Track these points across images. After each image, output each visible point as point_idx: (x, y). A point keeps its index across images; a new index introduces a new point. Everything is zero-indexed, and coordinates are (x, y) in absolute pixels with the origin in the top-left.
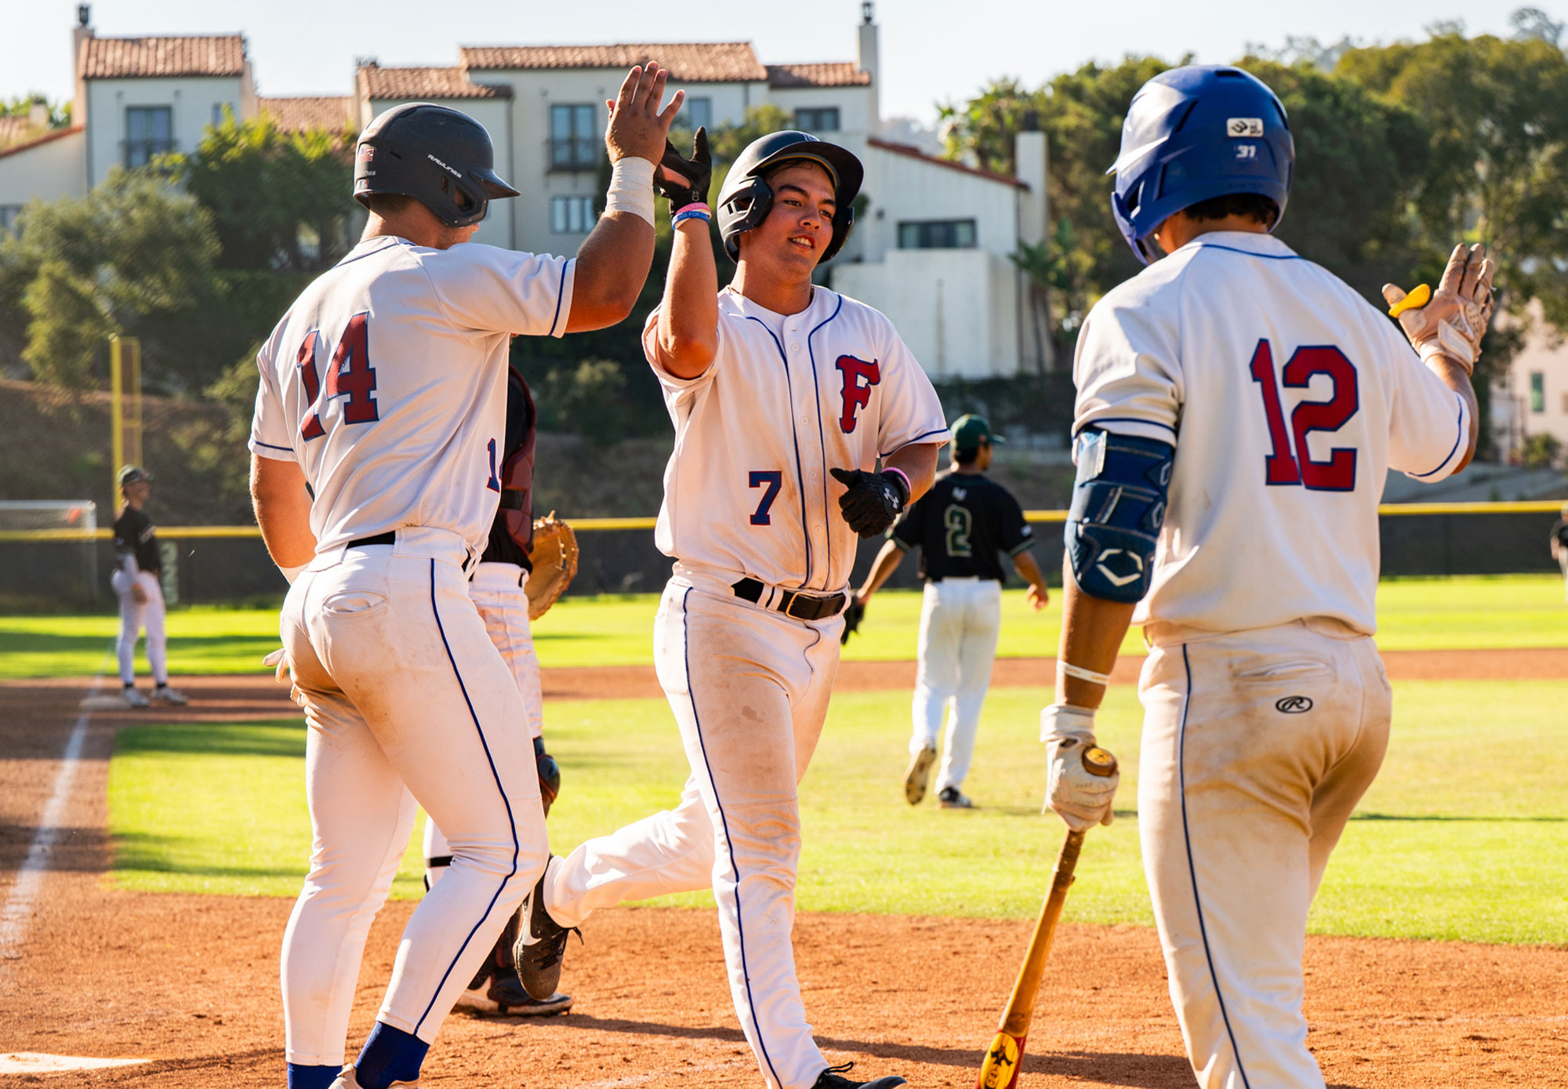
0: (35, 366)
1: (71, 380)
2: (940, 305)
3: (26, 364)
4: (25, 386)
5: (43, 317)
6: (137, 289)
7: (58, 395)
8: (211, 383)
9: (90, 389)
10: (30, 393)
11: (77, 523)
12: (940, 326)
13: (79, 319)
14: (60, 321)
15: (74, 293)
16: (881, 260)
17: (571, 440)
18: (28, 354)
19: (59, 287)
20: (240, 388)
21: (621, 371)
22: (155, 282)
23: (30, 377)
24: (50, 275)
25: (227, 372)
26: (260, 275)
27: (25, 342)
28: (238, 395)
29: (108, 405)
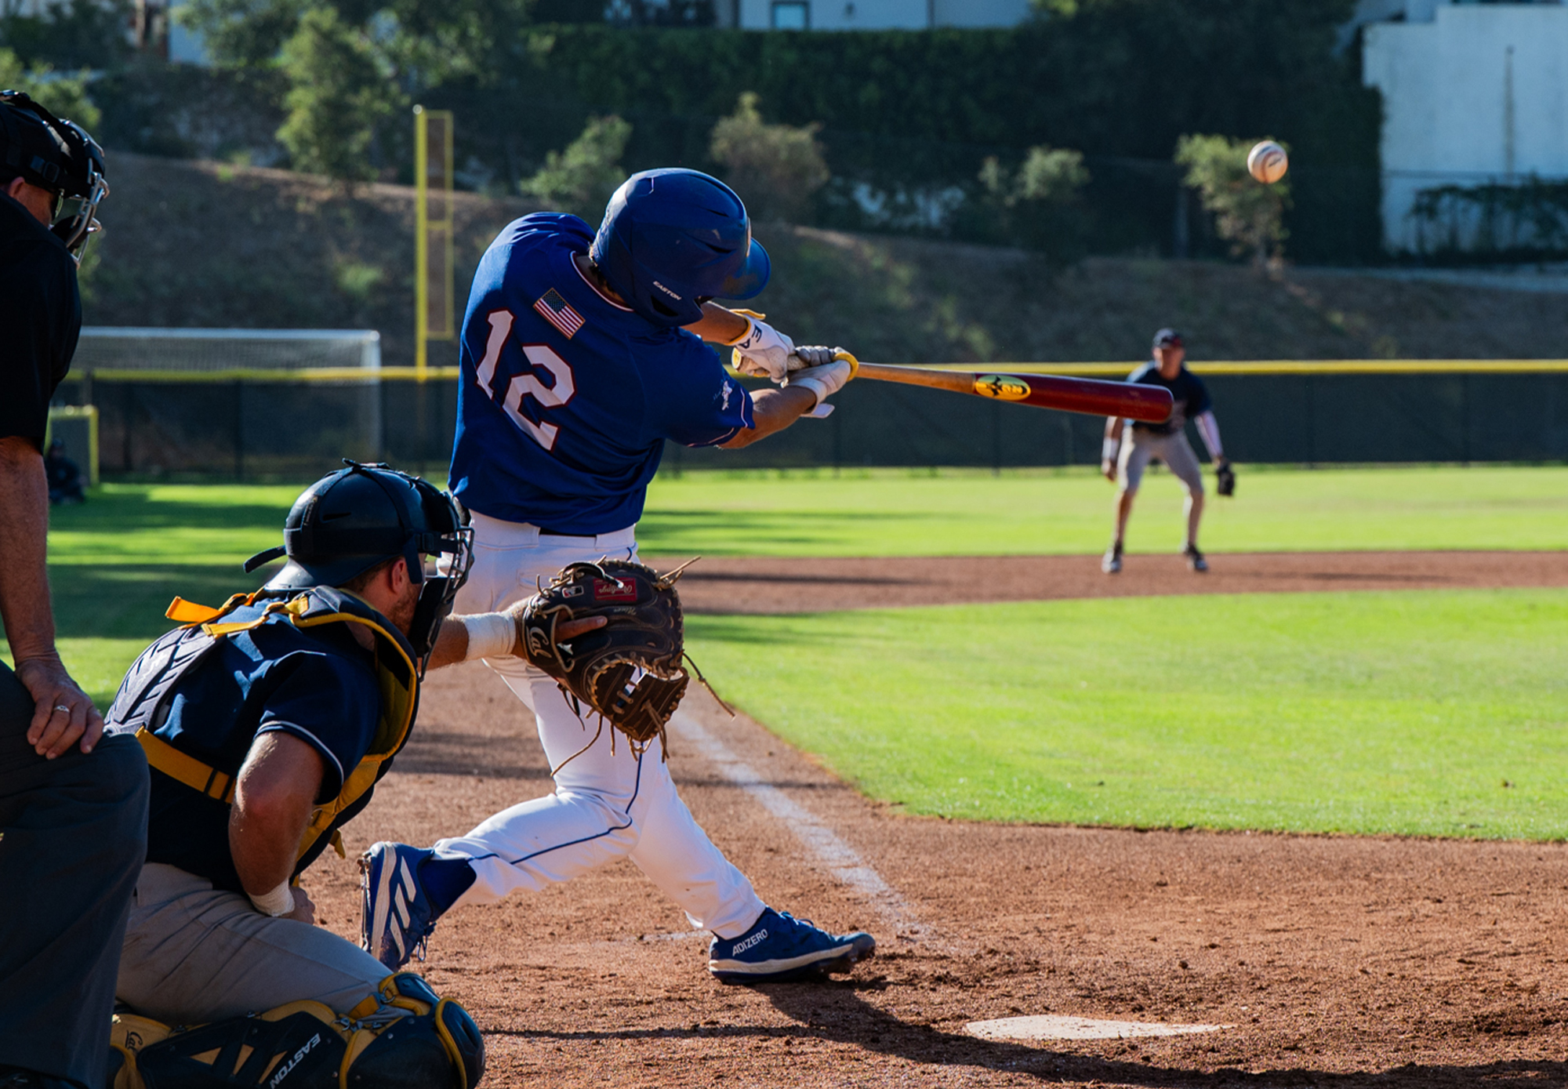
0: (293, 148)
1: (341, 168)
2: (1509, 81)
3: (281, 146)
4: (279, 174)
5: (304, 83)
6: (426, 46)
7: (325, 188)
8: (530, 174)
9: (365, 179)
10: (287, 184)
11: (353, 358)
12: (1509, 108)
13: (355, 85)
14: (328, 90)
15: (346, 49)
16: (1430, 18)
17: (1014, 255)
18: (284, 134)
19: (328, 43)
20: (568, 181)
21: (1083, 164)
22: (449, 37)
23: (286, 163)
24: (315, 26)
25: (552, 158)
26: (591, 29)
27: (280, 116)
28: (565, 189)
29: (410, 203)
